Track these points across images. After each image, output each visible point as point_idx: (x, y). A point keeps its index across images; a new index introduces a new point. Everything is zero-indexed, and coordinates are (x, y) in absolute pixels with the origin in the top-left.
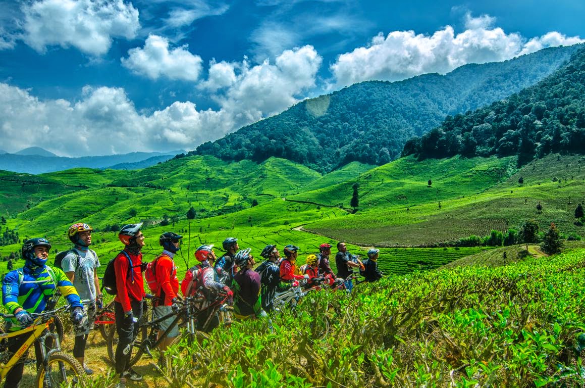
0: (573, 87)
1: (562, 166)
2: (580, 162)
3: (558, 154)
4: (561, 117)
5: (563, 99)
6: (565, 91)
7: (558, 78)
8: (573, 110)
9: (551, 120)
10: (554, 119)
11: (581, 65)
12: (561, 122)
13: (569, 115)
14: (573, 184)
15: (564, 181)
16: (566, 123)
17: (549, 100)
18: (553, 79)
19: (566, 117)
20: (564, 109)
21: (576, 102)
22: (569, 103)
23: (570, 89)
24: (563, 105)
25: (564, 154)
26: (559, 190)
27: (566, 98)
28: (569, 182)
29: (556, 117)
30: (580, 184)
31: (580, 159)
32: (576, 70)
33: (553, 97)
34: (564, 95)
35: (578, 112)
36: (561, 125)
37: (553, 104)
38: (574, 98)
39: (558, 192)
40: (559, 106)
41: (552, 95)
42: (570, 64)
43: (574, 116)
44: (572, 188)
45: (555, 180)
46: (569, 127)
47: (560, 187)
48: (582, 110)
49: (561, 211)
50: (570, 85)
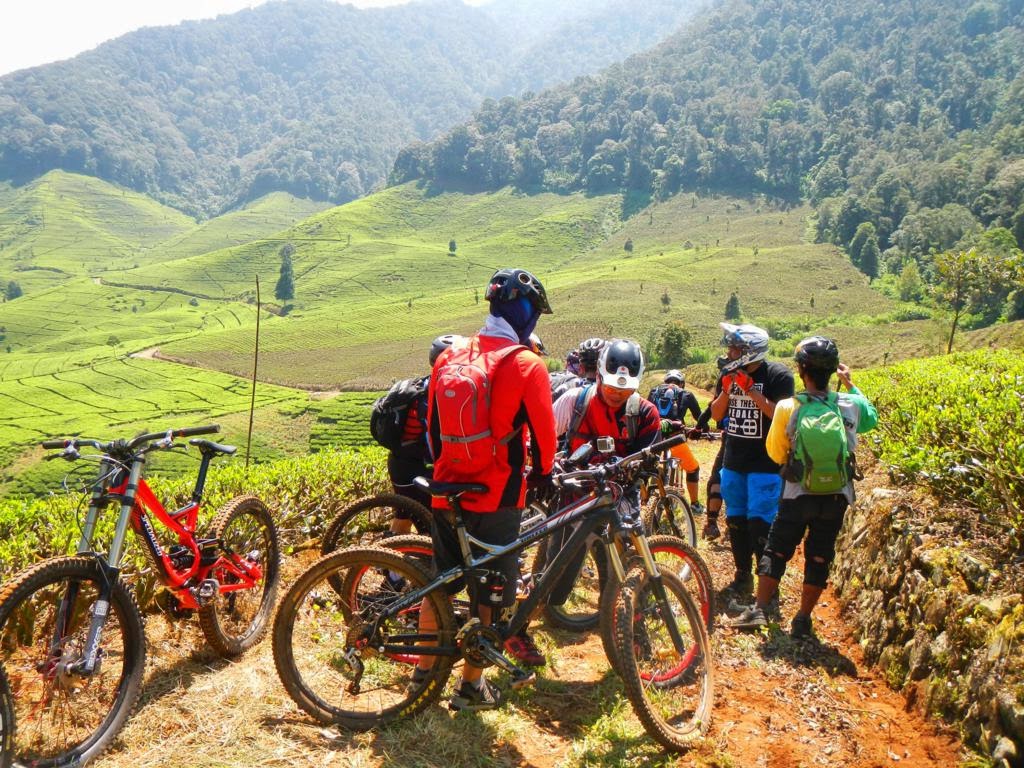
0: (719, 61)
1: (700, 218)
2: (728, 211)
3: (693, 195)
4: (698, 121)
5: (702, 83)
6: (706, 68)
7: (695, 38)
8: (719, 108)
9: (681, 125)
10: (686, 124)
11: (733, 18)
12: (699, 131)
13: (712, 118)
14: (720, 255)
15: (704, 248)
16: (708, 135)
17: (677, 83)
18: (684, 41)
19: (708, 120)
20: (704, 105)
21: (724, 91)
22: (711, 94)
23: (715, 65)
24: (702, 96)
25: (703, 194)
26: (696, 265)
27: (708, 81)
28: (713, 250)
29: (690, 120)
30: (730, 255)
31: (730, 207)
32: (723, 27)
33: (685, 78)
34: (704, 76)
35: (727, 112)
36: (699, 137)
37: (685, 93)
38: (721, 84)
39: (695, 270)
40: (696, 96)
41: (684, 72)
42: (716, 14)
43: (721, 119)
44: (718, 261)
45: (688, 246)
46: (712, 140)
47: (697, 260)
48: (734, 108)
49: (701, 306)
50: (714, 56)
